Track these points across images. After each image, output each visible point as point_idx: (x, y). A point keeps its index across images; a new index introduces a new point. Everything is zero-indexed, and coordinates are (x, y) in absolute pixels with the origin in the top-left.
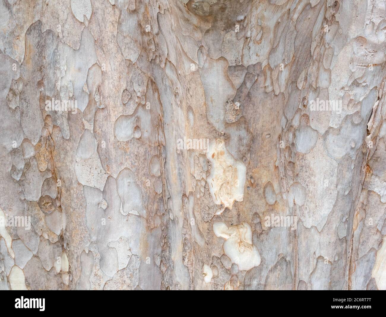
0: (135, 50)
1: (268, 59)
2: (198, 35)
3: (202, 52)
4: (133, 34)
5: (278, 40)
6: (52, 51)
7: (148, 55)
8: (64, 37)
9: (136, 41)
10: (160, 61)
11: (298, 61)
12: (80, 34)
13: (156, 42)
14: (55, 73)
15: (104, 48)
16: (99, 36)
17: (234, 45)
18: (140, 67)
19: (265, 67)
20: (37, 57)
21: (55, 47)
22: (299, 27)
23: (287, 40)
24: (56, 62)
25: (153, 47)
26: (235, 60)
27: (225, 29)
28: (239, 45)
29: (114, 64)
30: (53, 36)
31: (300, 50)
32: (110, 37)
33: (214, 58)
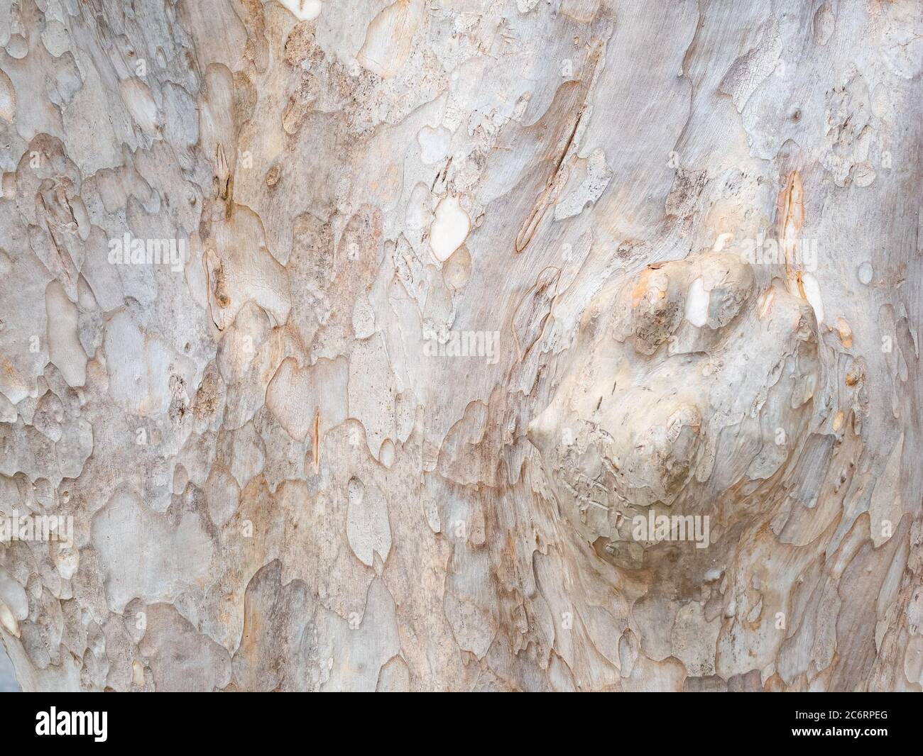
0: (482, 631)
1: (777, 661)
2: (621, 607)
3: (628, 643)
4: (479, 596)
5: (798, 621)
6: (303, 626)
7: (511, 641)
8: (328, 596)
9: (486, 611)
10: (539, 655)
11: (846, 664)
12: (364, 592)
13: (529, 614)
14: (306, 674)
15: (416, 624)
16: (406, 598)
17: (699, 633)
18: (492, 667)
19: (769, 679)
20: (269, 639)
21: (308, 618)
22: (847, 590)
23: (819, 618)
24: (310, 650)
25: (522, 623)
26: (702, 665)
27: (678, 598)
28: (709, 633)
29: (437, 659)
30: (305, 594)
31: (850, 639)
32: (429, 600)
33: (655, 658)
